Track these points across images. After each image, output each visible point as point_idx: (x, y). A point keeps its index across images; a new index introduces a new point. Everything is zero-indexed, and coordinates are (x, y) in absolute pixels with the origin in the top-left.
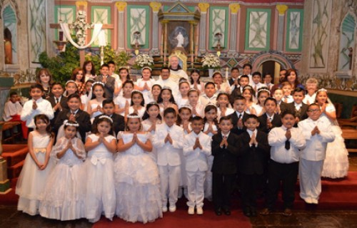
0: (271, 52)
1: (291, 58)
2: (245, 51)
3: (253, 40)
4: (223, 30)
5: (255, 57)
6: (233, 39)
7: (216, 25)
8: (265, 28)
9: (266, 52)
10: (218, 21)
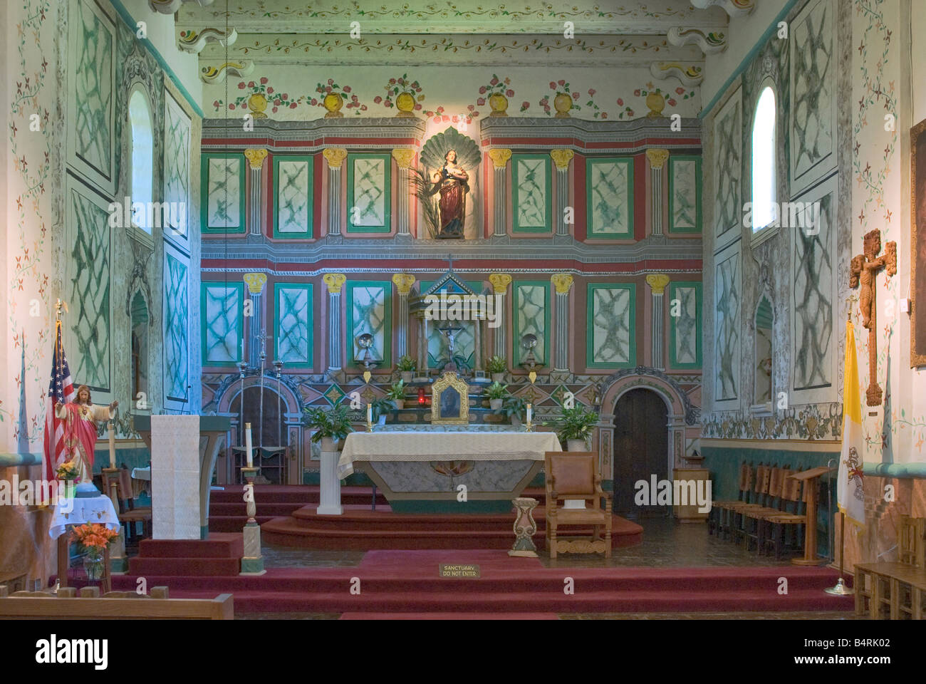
0: (641, 370)
1: (682, 382)
2: (588, 371)
3: (603, 347)
4: (542, 329)
5: (608, 382)
6: (562, 346)
7: (526, 318)
8: (627, 323)
9: (629, 371)
10: (530, 310)
